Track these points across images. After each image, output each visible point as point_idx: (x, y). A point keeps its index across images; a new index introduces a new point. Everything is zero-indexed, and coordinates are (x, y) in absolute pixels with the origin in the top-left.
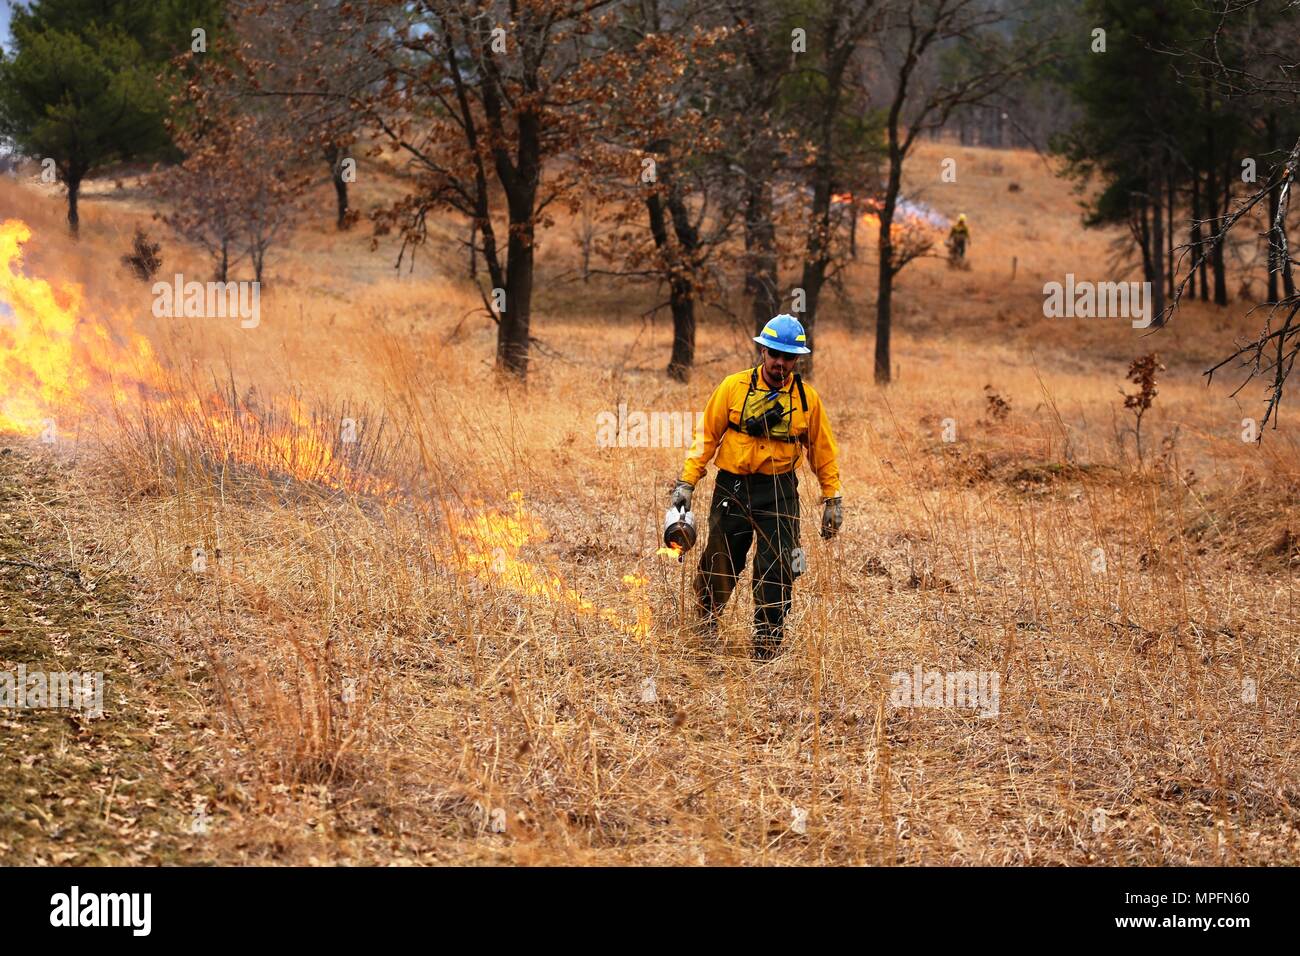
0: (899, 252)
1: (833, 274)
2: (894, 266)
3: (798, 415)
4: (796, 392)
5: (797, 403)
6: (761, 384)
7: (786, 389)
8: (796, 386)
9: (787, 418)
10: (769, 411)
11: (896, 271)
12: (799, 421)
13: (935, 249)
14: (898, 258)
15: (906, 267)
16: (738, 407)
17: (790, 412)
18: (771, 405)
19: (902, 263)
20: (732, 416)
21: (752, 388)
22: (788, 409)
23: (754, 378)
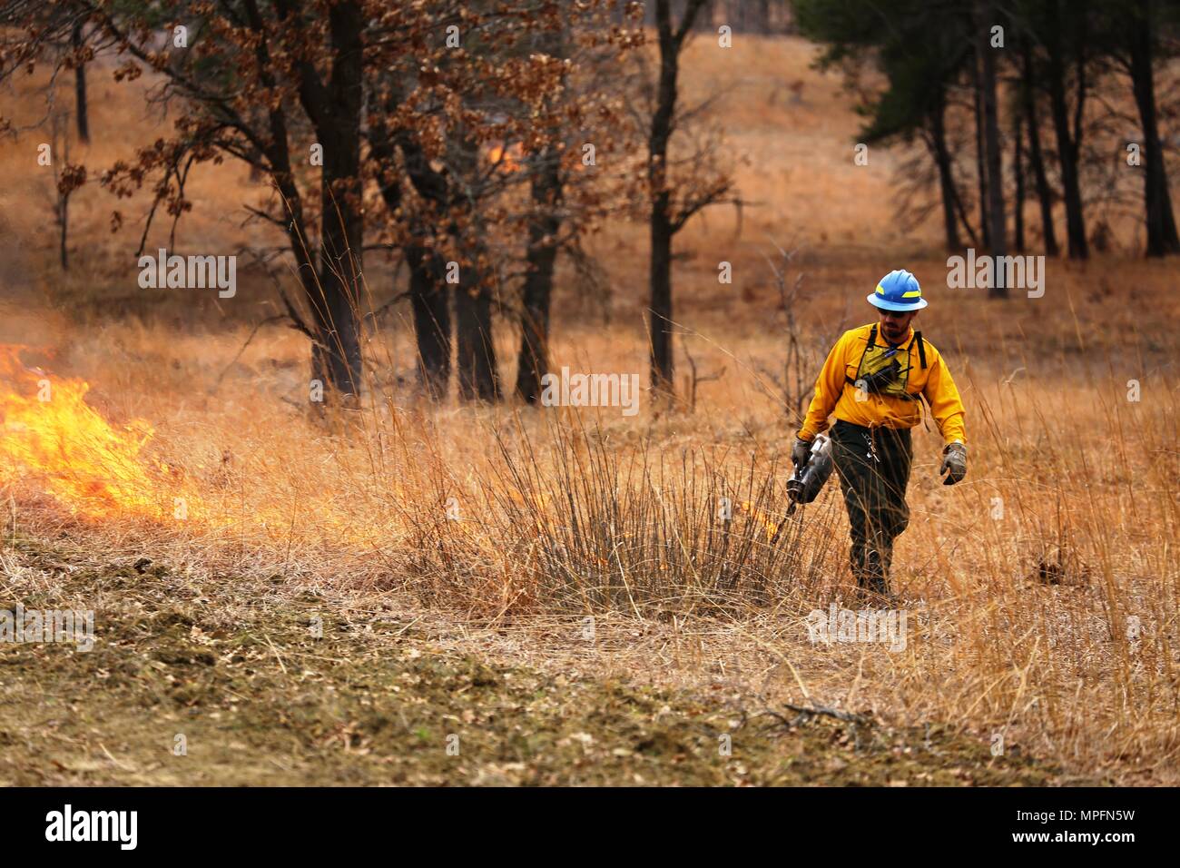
0: (680, 198)
1: (570, 236)
2: (673, 221)
3: (915, 372)
4: (915, 350)
5: (916, 362)
6: (879, 340)
7: (905, 346)
8: (916, 343)
9: (903, 376)
10: (886, 367)
11: (678, 227)
12: (916, 378)
13: (737, 192)
14: (679, 208)
15: (692, 221)
16: (854, 363)
17: (908, 370)
18: (888, 362)
19: (685, 215)
20: (849, 371)
21: (871, 343)
22: (906, 367)
23: (874, 333)
